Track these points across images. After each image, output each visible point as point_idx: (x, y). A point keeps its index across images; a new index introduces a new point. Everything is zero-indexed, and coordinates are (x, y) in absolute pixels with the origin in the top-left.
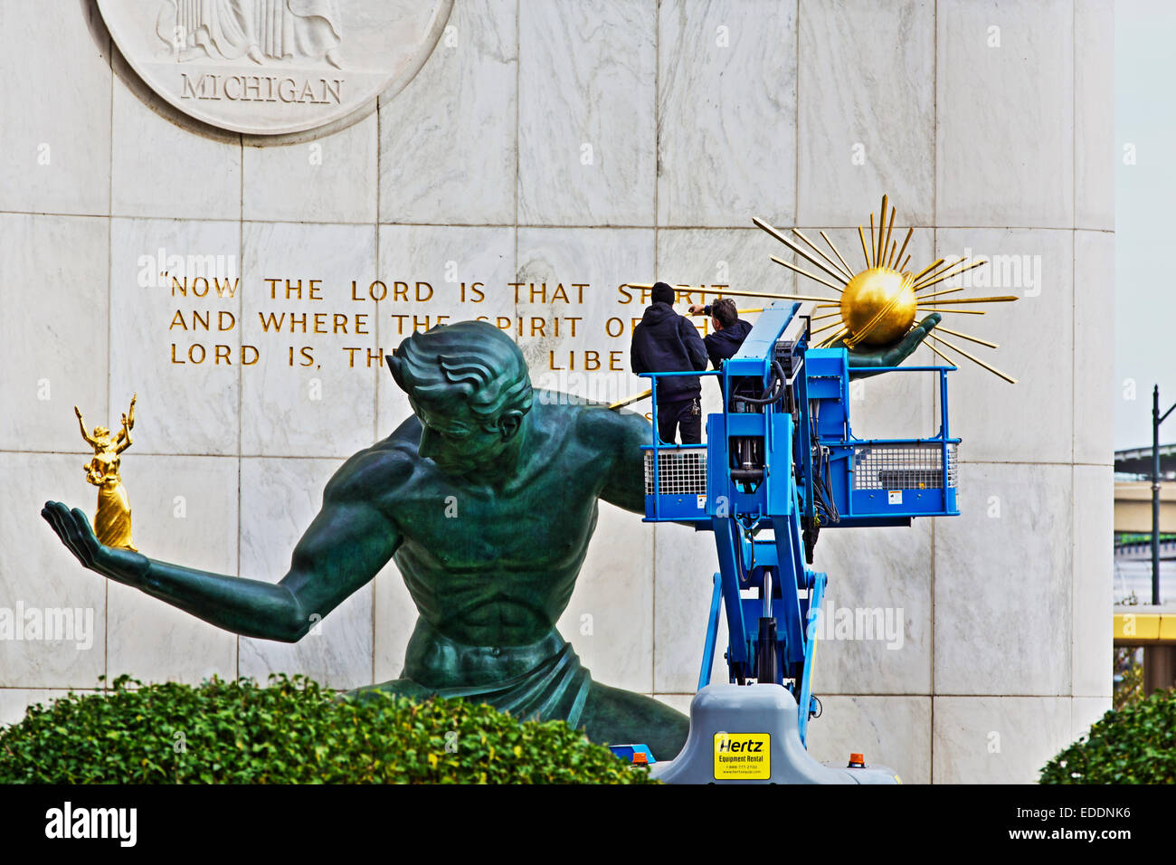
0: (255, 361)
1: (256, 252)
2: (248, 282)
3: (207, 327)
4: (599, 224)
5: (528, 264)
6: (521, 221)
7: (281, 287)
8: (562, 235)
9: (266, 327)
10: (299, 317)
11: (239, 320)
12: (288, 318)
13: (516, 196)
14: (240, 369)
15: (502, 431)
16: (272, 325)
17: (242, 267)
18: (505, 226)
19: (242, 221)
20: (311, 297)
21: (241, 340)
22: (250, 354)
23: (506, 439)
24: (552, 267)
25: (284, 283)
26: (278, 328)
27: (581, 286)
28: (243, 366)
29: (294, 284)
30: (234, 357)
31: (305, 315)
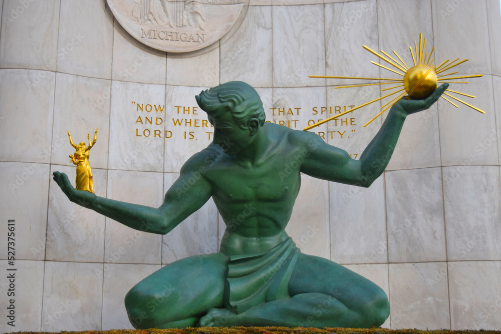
0: (170, 137)
1: (171, 96)
2: (169, 108)
3: (151, 123)
4: (304, 86)
5: (277, 101)
6: (275, 86)
7: (181, 110)
8: (290, 90)
9: (175, 124)
10: (188, 121)
11: (165, 121)
12: (184, 121)
13: (272, 77)
14: (164, 139)
15: (250, 129)
16: (178, 123)
17: (166, 102)
18: (268, 88)
19: (166, 85)
20: (194, 113)
21: (165, 129)
22: (169, 134)
23: (253, 134)
24: (287, 102)
25: (183, 108)
26: (180, 124)
27: (298, 109)
28: (166, 138)
29: (186, 108)
30: (162, 135)
31: (191, 120)
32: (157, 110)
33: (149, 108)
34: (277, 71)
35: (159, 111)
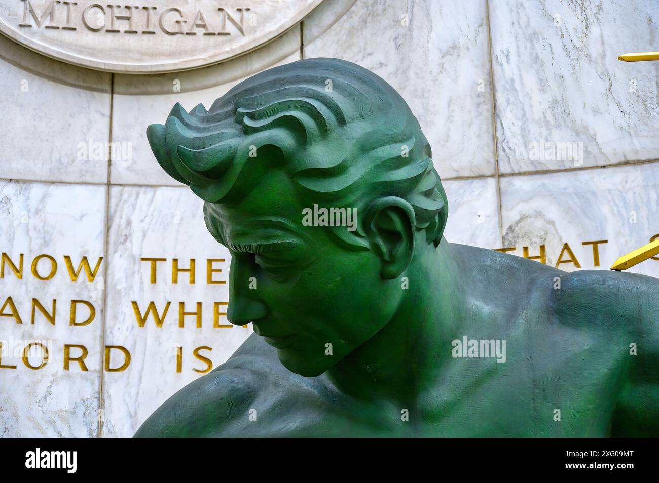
0: (123, 368)
1: (129, 223)
2: (119, 263)
3: (52, 320)
4: (614, 161)
5: (518, 223)
6: (504, 168)
7: (165, 270)
8: (561, 181)
9: (142, 321)
10: (191, 307)
11: (103, 311)
12: (175, 308)
13: (495, 138)
14: (102, 377)
15: (376, 248)
16: (151, 318)
17: (107, 243)
18: (481, 177)
19: (109, 185)
20: (210, 281)
21: (103, 337)
22: (117, 358)
23: (392, 269)
24: (552, 223)
25: (169, 264)
26: (160, 322)
27: (595, 243)
28: (106, 373)
29: (185, 264)
30: (93, 361)
31: (200, 304)
32: (75, 275)
33: (44, 268)
34: (509, 118)
35: (83, 276)
